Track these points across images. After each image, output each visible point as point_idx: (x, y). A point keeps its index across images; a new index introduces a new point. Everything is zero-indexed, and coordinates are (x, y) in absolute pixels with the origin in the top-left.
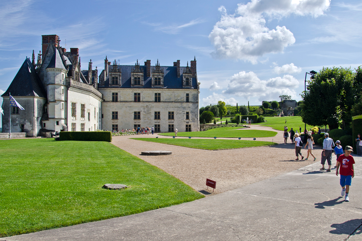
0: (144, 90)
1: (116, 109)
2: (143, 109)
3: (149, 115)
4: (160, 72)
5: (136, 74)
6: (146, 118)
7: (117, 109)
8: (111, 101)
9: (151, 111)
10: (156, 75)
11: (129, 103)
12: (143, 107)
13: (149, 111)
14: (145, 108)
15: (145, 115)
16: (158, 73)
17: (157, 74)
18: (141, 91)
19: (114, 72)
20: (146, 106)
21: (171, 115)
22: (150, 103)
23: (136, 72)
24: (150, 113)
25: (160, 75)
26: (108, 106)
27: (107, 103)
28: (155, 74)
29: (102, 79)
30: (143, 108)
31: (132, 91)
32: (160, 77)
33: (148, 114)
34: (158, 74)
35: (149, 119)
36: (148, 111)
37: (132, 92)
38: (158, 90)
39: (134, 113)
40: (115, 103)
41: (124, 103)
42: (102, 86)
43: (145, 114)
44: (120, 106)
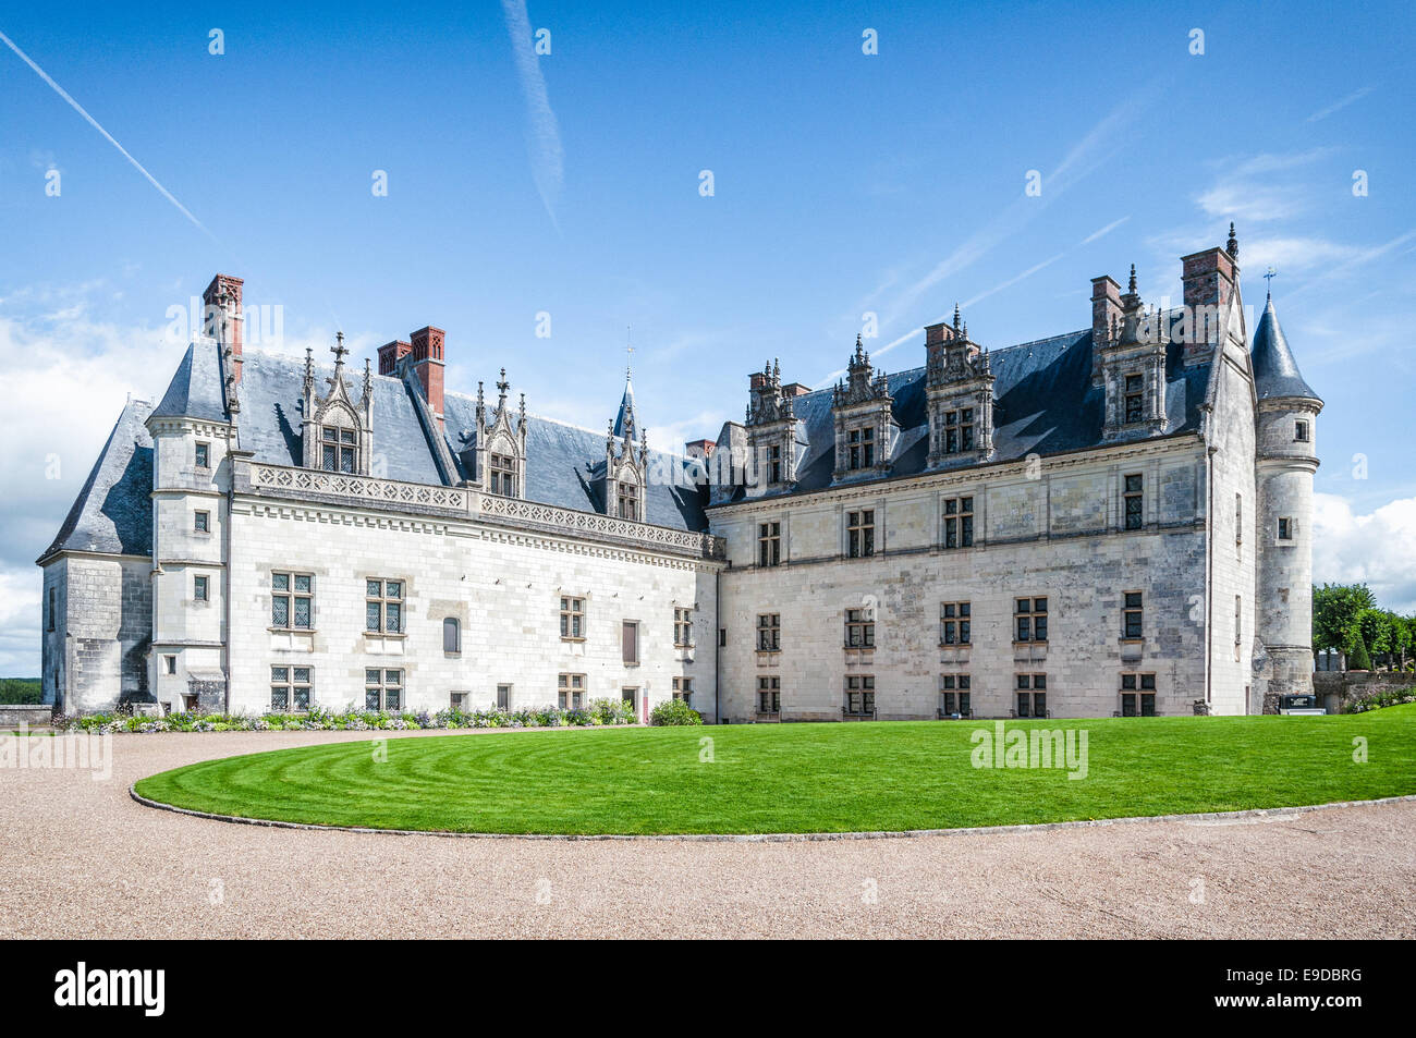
0: (889, 491)
1: (771, 604)
2: (886, 593)
3: (913, 621)
4: (971, 374)
5: (856, 411)
6: (898, 642)
7: (776, 602)
8: (754, 565)
9: (924, 602)
10: (948, 397)
11: (826, 564)
12: (888, 581)
13: (916, 604)
14: (897, 586)
15: (893, 623)
16: (959, 382)
17: (952, 390)
18: (876, 497)
19: (765, 424)
20: (902, 574)
21: (1033, 621)
22: (920, 559)
23: (856, 404)
24: (920, 610)
25: (967, 393)
26: (743, 588)
27: (740, 574)
28: (943, 392)
30: (886, 587)
31: (835, 502)
32: (968, 403)
33: (909, 616)
34: (961, 388)
35: (914, 644)
36: (910, 603)
37: (840, 508)
38: (960, 480)
39: (843, 619)
40: (767, 576)
41: (802, 570)
42: (720, 498)
43: (893, 617)
44: (788, 584)
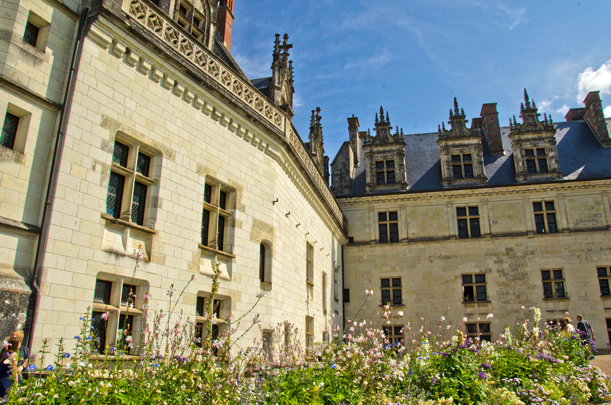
0: (491, 194)
1: (393, 269)
2: (495, 262)
3: (520, 282)
4: (542, 127)
5: (457, 142)
6: (509, 297)
7: (398, 268)
8: (375, 241)
9: (527, 269)
10: (528, 140)
11: (442, 242)
12: (496, 255)
13: (521, 270)
14: (504, 258)
15: (503, 284)
16: (536, 132)
17: (530, 136)
18: (480, 197)
19: (381, 145)
20: (507, 249)
22: (520, 240)
23: (457, 138)
24: (525, 275)
25: (541, 139)
26: (365, 258)
27: (361, 247)
28: (523, 137)
29: (340, 170)
30: (495, 258)
31: (446, 200)
32: (541, 145)
33: (516, 279)
34: (536, 136)
35: (523, 299)
36: (516, 269)
37: (448, 204)
38: (545, 190)
39: (460, 281)
40: (388, 249)
41: (421, 246)
42: (341, 192)
43: (503, 279)
44: (408, 255)
